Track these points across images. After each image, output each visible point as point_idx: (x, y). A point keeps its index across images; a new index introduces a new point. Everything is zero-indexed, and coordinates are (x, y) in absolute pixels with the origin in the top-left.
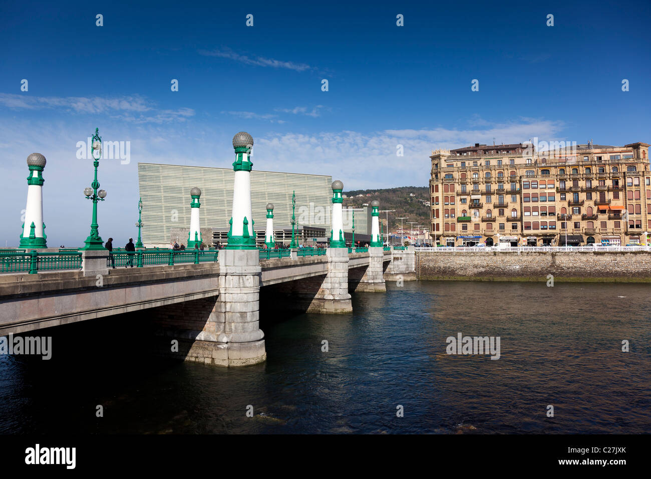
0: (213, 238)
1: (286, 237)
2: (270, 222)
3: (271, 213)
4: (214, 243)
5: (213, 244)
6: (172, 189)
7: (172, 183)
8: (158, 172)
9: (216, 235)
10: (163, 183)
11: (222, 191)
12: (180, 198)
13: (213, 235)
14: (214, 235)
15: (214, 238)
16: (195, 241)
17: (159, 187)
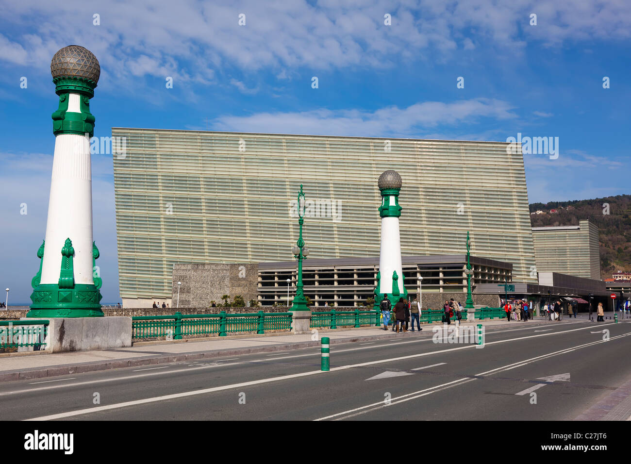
0: (260, 285)
1: (423, 282)
2: (391, 227)
3: (392, 200)
4: (262, 296)
5: (260, 298)
6: (181, 181)
7: (180, 169)
8: (152, 145)
9: (267, 280)
10: (162, 169)
11: (281, 184)
12: (197, 200)
13: (260, 279)
14: (263, 278)
15: (264, 284)
16: (62, 286)
17: (153, 177)
